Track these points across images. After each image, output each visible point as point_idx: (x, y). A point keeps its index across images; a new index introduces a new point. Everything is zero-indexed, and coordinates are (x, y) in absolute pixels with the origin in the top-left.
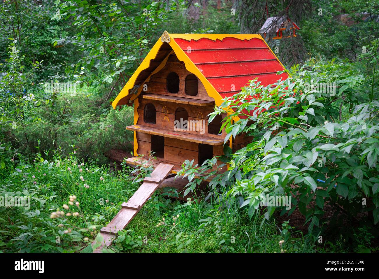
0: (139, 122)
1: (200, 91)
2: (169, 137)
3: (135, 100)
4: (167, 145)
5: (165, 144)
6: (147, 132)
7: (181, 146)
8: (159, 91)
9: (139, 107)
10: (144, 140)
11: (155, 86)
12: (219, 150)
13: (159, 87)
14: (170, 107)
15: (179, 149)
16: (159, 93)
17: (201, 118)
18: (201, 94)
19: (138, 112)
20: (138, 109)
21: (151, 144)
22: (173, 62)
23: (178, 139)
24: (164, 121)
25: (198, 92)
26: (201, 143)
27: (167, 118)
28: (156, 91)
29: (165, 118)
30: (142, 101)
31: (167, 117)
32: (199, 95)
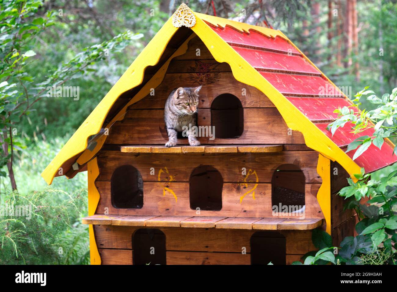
0: (100, 210)
1: (248, 127)
2: (195, 227)
3: (88, 163)
4: (172, 249)
5: (167, 248)
6: (137, 223)
7: (207, 247)
8: (147, 138)
9: (99, 177)
10: (115, 245)
11: (137, 128)
12: (299, 243)
13: (148, 128)
14: (177, 168)
15: (203, 254)
16: (148, 142)
17: (255, 183)
18: (252, 132)
19: (97, 188)
20: (97, 180)
21: (133, 252)
22: (179, 74)
23: (218, 227)
24: (164, 199)
25: (245, 129)
26: (275, 228)
27: (170, 193)
28: (139, 138)
29: (165, 193)
30: (106, 163)
31: (171, 191)
32: (248, 134)
